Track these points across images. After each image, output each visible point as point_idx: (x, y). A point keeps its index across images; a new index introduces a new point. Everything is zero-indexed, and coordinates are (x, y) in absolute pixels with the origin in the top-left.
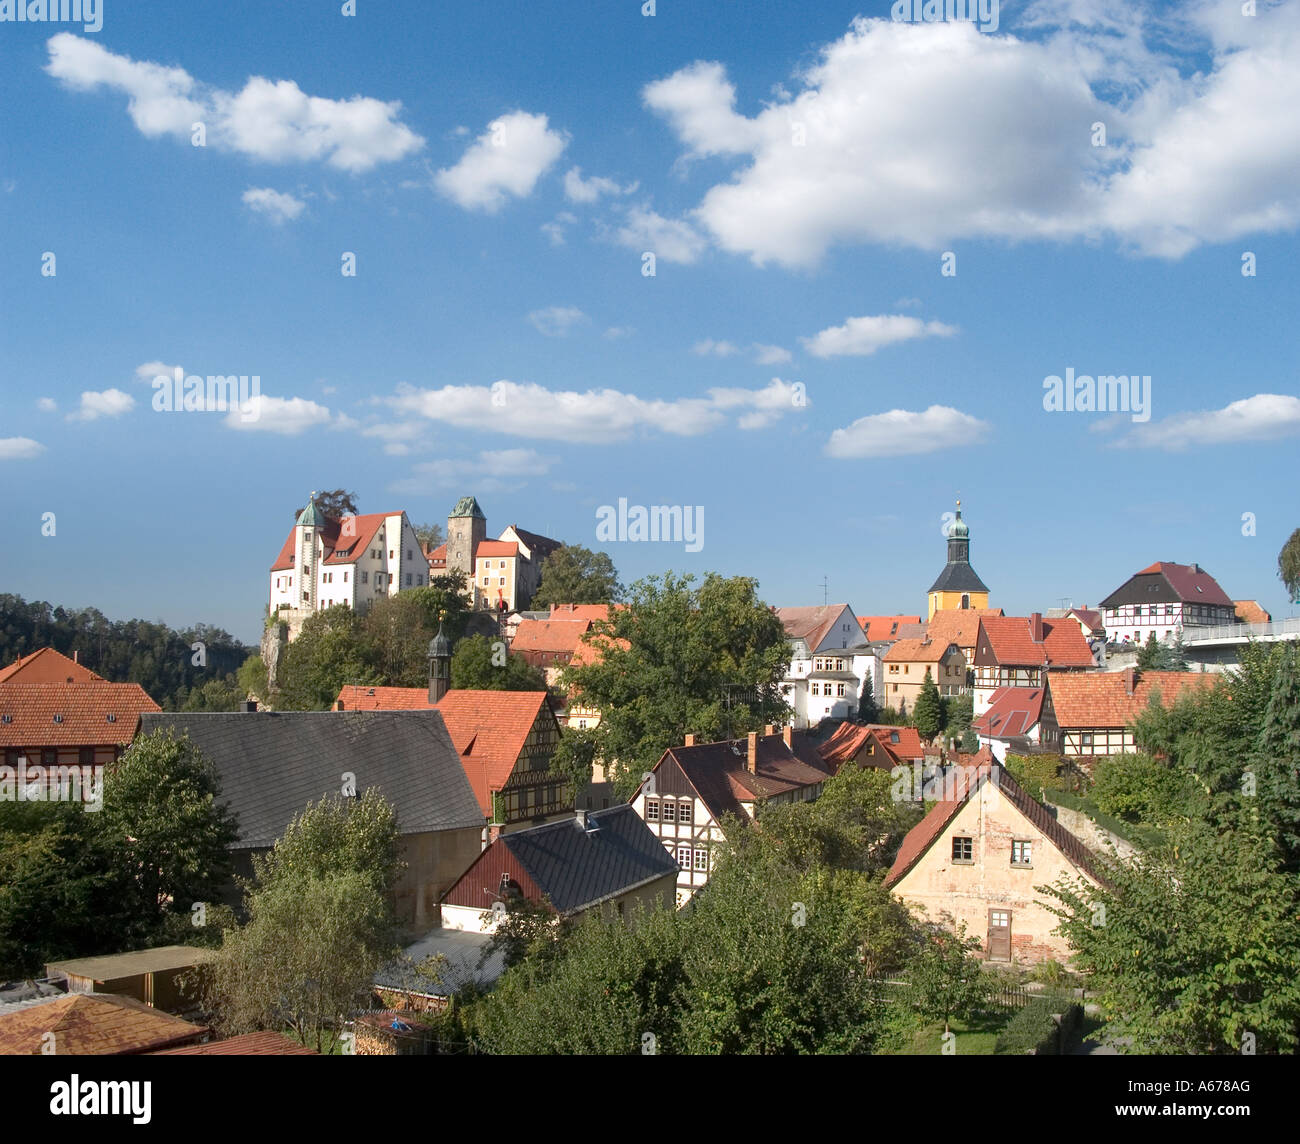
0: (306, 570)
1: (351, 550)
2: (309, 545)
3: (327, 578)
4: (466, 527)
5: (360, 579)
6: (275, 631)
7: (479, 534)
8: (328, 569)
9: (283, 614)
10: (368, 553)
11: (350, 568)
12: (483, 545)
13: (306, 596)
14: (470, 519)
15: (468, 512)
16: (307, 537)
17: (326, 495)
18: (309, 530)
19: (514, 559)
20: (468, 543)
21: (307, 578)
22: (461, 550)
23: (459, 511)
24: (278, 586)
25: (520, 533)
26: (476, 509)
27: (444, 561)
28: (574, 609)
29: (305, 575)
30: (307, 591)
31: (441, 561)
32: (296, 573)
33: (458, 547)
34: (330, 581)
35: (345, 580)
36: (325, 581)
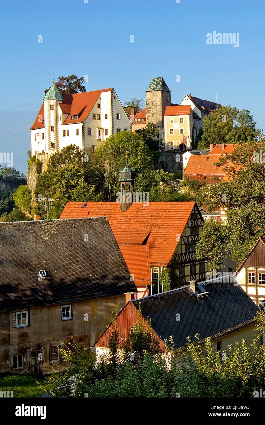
0: (52, 129)
1: (80, 115)
2: (52, 113)
3: (66, 133)
4: (158, 97)
5: (87, 133)
6: (34, 168)
7: (167, 102)
8: (66, 127)
9: (39, 158)
10: (91, 116)
11: (79, 126)
12: (168, 108)
13: (53, 145)
14: (160, 92)
15: (159, 87)
16: (51, 107)
17: (63, 79)
18: (53, 102)
19: (188, 116)
20: (160, 107)
21: (53, 134)
22: (155, 112)
23: (152, 87)
24: (36, 140)
25: (193, 99)
26: (164, 85)
27: (145, 120)
28: (225, 146)
29: (51, 132)
30: (53, 142)
31: (143, 120)
32: (45, 131)
33: (153, 110)
34: (68, 135)
35: (77, 134)
36: (64, 135)
